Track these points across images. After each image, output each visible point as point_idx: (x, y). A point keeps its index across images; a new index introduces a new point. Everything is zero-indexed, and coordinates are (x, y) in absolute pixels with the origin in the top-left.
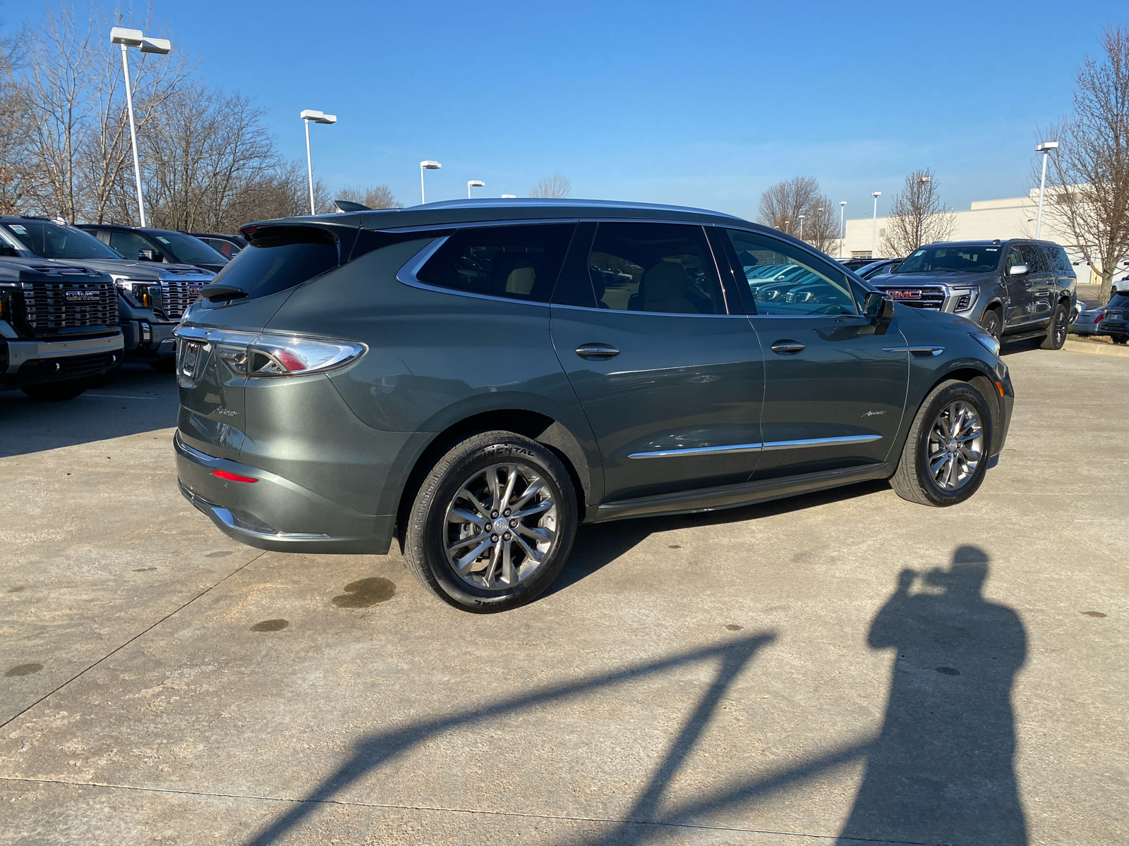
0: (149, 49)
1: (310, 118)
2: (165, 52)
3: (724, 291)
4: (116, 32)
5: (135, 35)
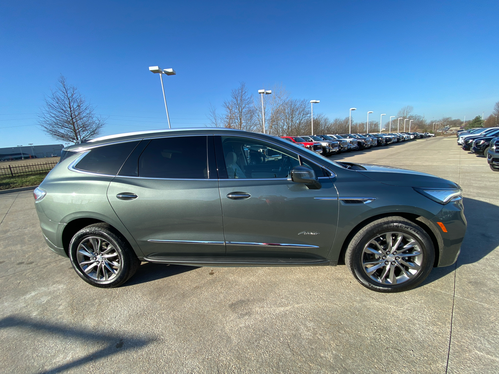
0: (267, 93)
1: (313, 102)
2: (271, 93)
3: (208, 171)
4: (260, 91)
5: (263, 91)
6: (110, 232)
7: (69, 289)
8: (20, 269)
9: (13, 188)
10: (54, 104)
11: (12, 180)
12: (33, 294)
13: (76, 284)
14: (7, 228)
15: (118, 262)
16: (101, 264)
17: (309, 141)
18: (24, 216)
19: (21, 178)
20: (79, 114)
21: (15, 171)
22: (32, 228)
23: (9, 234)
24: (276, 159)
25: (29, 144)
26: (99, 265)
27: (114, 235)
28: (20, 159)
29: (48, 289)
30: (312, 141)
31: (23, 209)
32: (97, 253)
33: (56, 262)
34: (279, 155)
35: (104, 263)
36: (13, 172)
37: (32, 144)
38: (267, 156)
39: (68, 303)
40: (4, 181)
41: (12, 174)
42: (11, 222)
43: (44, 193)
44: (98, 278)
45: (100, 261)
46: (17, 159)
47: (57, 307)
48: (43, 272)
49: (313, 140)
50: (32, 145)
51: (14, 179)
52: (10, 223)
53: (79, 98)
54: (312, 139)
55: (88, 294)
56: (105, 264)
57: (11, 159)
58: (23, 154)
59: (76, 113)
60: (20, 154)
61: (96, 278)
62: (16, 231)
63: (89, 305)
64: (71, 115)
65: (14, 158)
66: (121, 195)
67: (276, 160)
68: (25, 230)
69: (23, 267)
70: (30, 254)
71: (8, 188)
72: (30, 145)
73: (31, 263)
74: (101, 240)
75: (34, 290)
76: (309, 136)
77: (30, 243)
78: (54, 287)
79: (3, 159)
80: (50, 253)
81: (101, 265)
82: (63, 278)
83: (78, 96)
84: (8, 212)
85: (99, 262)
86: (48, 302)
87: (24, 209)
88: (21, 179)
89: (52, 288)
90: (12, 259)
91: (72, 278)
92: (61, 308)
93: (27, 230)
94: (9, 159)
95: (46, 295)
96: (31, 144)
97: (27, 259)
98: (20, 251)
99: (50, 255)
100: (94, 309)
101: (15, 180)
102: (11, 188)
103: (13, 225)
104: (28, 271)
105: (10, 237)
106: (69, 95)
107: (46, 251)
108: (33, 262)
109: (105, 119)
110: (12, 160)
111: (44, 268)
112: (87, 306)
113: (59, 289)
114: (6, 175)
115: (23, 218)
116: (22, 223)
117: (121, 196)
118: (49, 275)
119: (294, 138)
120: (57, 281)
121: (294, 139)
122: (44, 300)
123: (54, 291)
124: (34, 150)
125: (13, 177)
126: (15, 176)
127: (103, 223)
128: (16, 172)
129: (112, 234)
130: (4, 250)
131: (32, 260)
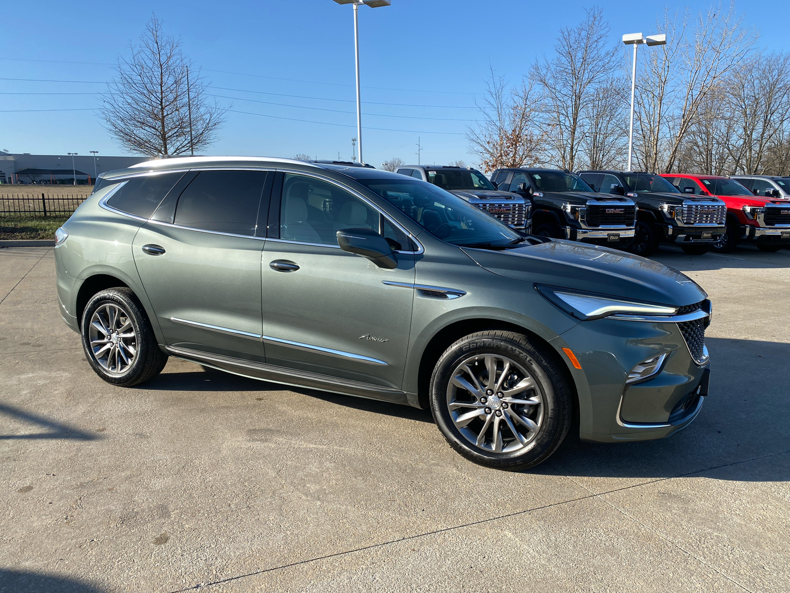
0: (651, 43)
2: (664, 43)
4: (626, 37)
5: (638, 36)
6: (130, 301)
7: (74, 378)
8: (22, 350)
9: (43, 238)
10: (134, 78)
11: (43, 222)
12: (30, 375)
13: (84, 375)
14: (19, 298)
15: (134, 346)
16: (115, 346)
17: (768, 194)
18: (48, 286)
19: (59, 221)
20: (175, 99)
21: (51, 206)
22: (53, 305)
23: (19, 307)
24: (614, 235)
25: (91, 152)
26: (112, 348)
27: (134, 306)
28: (69, 182)
29: (50, 374)
30: (776, 194)
31: (49, 275)
32: (112, 330)
33: (70, 349)
34: (624, 227)
35: (118, 346)
36: (47, 209)
37: (97, 152)
38: (583, 226)
39: (67, 389)
40: (30, 224)
41: (45, 211)
42: (27, 291)
43: (66, 235)
44: (109, 367)
45: (114, 342)
46: (63, 182)
47: (52, 391)
48: (49, 357)
49: (781, 192)
50: (96, 155)
51: (47, 223)
52: (24, 292)
53: (180, 64)
54: (777, 188)
55: (93, 387)
56: (119, 348)
57: (53, 180)
58: (78, 173)
59: (171, 97)
60: (70, 172)
61: (106, 367)
62: (31, 305)
63: (88, 396)
64: (162, 99)
65: (59, 180)
66: (149, 247)
67: (612, 238)
68: (43, 305)
69: (26, 348)
70: (41, 335)
71: (33, 238)
72: (92, 155)
73: (39, 346)
74: (119, 310)
75: (33, 372)
76: (772, 179)
77: (46, 322)
78: (57, 374)
79: (38, 181)
80: (67, 339)
81: (115, 349)
82: (72, 367)
83: (178, 62)
84: (26, 277)
85: (113, 344)
86: (45, 385)
87: (51, 275)
88: (58, 223)
89: (53, 374)
90: (16, 338)
91: (82, 369)
92: (57, 392)
93: (46, 305)
94: (49, 181)
95: (44, 379)
96: (94, 152)
97: (35, 341)
98: (29, 330)
99: (66, 341)
100: (92, 400)
101: (49, 225)
102: (39, 237)
103: (28, 296)
104: (33, 353)
105: (20, 311)
106: (163, 59)
107: (62, 336)
108: (42, 345)
109: (224, 111)
110: (54, 183)
111: (53, 353)
112: (86, 396)
113: (62, 376)
114: (35, 212)
115: (46, 288)
116: (41, 294)
117: (147, 248)
118: (57, 361)
119: (708, 180)
120: (63, 369)
121: (707, 183)
122: (41, 382)
123: (55, 377)
124: (98, 165)
125: (45, 218)
126: (50, 217)
127: (126, 288)
128: (52, 209)
129: (132, 303)
130: (8, 325)
131: (41, 343)
